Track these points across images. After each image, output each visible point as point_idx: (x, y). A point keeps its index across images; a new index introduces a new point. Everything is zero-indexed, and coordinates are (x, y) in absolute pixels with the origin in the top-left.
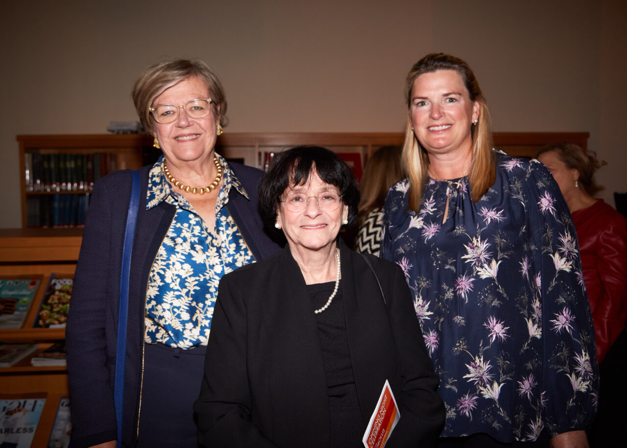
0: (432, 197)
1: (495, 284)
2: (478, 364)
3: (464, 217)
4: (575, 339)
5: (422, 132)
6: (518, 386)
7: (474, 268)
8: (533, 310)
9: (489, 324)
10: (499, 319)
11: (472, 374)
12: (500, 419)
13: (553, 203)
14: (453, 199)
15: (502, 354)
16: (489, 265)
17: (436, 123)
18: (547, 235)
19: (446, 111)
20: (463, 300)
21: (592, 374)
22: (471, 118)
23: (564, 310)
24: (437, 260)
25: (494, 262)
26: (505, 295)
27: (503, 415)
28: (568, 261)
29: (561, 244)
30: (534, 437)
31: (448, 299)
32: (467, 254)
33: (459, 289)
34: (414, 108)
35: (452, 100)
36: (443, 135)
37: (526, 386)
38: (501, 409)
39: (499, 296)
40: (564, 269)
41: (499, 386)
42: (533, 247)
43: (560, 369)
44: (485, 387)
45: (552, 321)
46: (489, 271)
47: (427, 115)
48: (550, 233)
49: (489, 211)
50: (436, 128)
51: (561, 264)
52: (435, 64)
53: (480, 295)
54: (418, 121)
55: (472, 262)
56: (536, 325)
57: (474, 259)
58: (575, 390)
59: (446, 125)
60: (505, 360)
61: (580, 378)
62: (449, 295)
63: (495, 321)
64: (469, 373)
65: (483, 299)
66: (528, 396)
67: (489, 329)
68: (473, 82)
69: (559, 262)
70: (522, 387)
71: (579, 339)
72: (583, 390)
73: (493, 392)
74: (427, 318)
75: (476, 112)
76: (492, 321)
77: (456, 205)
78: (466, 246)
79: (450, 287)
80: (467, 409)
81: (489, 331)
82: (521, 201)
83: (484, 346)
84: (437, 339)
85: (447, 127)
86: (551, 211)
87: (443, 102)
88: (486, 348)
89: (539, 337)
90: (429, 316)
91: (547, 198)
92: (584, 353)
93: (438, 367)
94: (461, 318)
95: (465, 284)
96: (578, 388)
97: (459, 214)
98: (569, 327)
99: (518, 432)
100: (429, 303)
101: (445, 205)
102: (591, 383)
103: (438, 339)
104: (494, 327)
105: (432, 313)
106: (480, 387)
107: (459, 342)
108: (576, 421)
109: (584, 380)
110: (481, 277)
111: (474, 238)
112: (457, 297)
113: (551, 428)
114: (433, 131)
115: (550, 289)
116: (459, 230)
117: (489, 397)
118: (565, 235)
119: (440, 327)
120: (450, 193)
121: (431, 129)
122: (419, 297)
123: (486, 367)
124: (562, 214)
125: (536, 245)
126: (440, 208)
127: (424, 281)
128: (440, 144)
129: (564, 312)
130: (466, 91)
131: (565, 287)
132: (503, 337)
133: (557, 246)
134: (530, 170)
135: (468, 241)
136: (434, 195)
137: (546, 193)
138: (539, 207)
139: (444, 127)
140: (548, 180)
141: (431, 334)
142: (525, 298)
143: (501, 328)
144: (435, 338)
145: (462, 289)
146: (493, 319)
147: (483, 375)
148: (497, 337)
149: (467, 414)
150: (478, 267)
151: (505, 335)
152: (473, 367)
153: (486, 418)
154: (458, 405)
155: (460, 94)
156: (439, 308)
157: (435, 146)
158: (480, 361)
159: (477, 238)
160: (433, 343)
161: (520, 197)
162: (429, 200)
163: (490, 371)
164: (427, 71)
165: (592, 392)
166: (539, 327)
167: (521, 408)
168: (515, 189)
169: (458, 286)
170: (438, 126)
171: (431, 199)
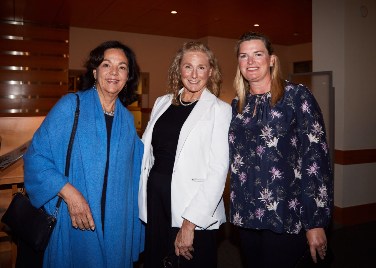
0: (249, 103)
1: (276, 150)
2: (266, 192)
3: (263, 115)
4: (319, 179)
5: (244, 70)
6: (288, 204)
7: (265, 142)
8: (298, 164)
9: (272, 171)
10: (278, 168)
11: (263, 198)
12: (277, 221)
13: (309, 107)
14: (258, 105)
15: (278, 187)
16: (273, 140)
17: (251, 66)
18: (305, 124)
19: (255, 60)
20: (260, 158)
21: (327, 198)
22: (270, 64)
23: (314, 164)
24: (248, 136)
25: (275, 139)
26: (281, 156)
27: (278, 219)
28: (317, 137)
29: (313, 128)
30: (297, 232)
31: (252, 157)
32: (262, 134)
33: (258, 152)
34: (240, 58)
35: (259, 55)
36: (255, 73)
37: (293, 204)
38: (278, 215)
39: (278, 156)
40: (315, 142)
41: (277, 203)
42: (299, 130)
43: (310, 195)
44: (269, 204)
45: (307, 169)
46: (273, 143)
47: (246, 62)
48: (307, 123)
49: (274, 112)
50: (251, 69)
51: (312, 139)
52: (250, 37)
53: (268, 156)
54: (242, 65)
55: (264, 138)
56: (299, 172)
57: (265, 137)
58: (318, 207)
59: (256, 67)
60: (280, 190)
61: (321, 200)
62: (253, 154)
63: (275, 169)
64: (261, 197)
65: (269, 158)
66: (295, 209)
67: (272, 173)
68: (270, 46)
69: (312, 138)
70: (290, 204)
71: (321, 179)
72: (322, 206)
73: (273, 207)
74: (241, 165)
75: (272, 61)
76: (273, 169)
77: (259, 108)
78: (262, 130)
79: (254, 151)
80: (259, 216)
81: (272, 175)
82: (292, 106)
83: (269, 183)
84: (245, 177)
85: (257, 68)
86: (308, 111)
87: (254, 56)
88: (270, 184)
89: (300, 178)
90: (242, 164)
91: (306, 104)
92: (323, 187)
93: (246, 192)
94: (258, 167)
95: (261, 150)
96: (320, 206)
97: (261, 113)
98: (316, 173)
99: (289, 228)
100: (243, 158)
101: (254, 108)
102: (326, 202)
103: (247, 177)
104: (274, 172)
105: (244, 163)
106: (266, 205)
107: (257, 180)
108: (319, 223)
109: (323, 201)
110: (269, 146)
111: (266, 126)
112: (257, 157)
113: (305, 226)
114: (250, 71)
115: (306, 152)
116: (259, 122)
117: (272, 210)
118: (315, 123)
119: (247, 171)
120: (257, 102)
121: (249, 69)
122: (238, 154)
123: (270, 194)
124: (314, 113)
125: (300, 129)
126: (252, 110)
127: (241, 146)
128: (253, 77)
129: (314, 165)
130: (266, 50)
131: (315, 151)
132: (279, 178)
133: (311, 130)
134: (297, 90)
135: (263, 128)
136: (250, 102)
137: (305, 102)
138: (301, 109)
139: (255, 69)
140: (307, 95)
141: (243, 174)
142: (293, 157)
143: (278, 173)
144: (245, 176)
145: (259, 152)
146: (274, 168)
147: (268, 198)
148: (276, 177)
149: (259, 218)
150: (267, 141)
151: (281, 177)
152: (263, 194)
153: (270, 221)
154: (255, 213)
155: (263, 52)
156: (248, 161)
157: (251, 78)
158: (267, 191)
159: (267, 126)
160: (244, 179)
161: (292, 104)
162: (247, 105)
163: (272, 196)
164: (246, 40)
165: (327, 207)
166: (300, 173)
167: (291, 216)
168: (290, 100)
169: (257, 150)
170: (252, 68)
171: (248, 105)
